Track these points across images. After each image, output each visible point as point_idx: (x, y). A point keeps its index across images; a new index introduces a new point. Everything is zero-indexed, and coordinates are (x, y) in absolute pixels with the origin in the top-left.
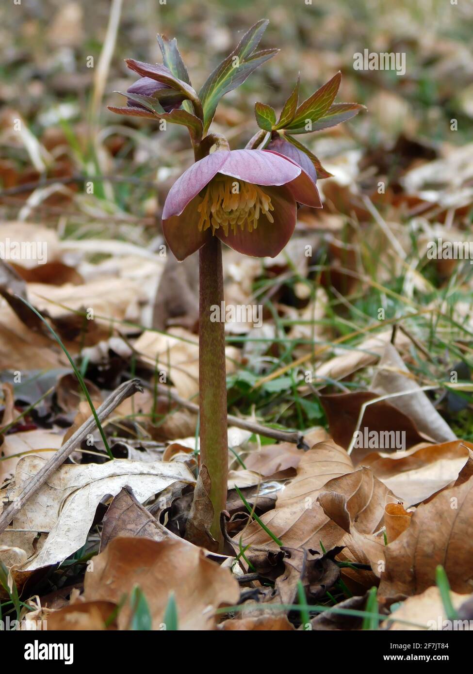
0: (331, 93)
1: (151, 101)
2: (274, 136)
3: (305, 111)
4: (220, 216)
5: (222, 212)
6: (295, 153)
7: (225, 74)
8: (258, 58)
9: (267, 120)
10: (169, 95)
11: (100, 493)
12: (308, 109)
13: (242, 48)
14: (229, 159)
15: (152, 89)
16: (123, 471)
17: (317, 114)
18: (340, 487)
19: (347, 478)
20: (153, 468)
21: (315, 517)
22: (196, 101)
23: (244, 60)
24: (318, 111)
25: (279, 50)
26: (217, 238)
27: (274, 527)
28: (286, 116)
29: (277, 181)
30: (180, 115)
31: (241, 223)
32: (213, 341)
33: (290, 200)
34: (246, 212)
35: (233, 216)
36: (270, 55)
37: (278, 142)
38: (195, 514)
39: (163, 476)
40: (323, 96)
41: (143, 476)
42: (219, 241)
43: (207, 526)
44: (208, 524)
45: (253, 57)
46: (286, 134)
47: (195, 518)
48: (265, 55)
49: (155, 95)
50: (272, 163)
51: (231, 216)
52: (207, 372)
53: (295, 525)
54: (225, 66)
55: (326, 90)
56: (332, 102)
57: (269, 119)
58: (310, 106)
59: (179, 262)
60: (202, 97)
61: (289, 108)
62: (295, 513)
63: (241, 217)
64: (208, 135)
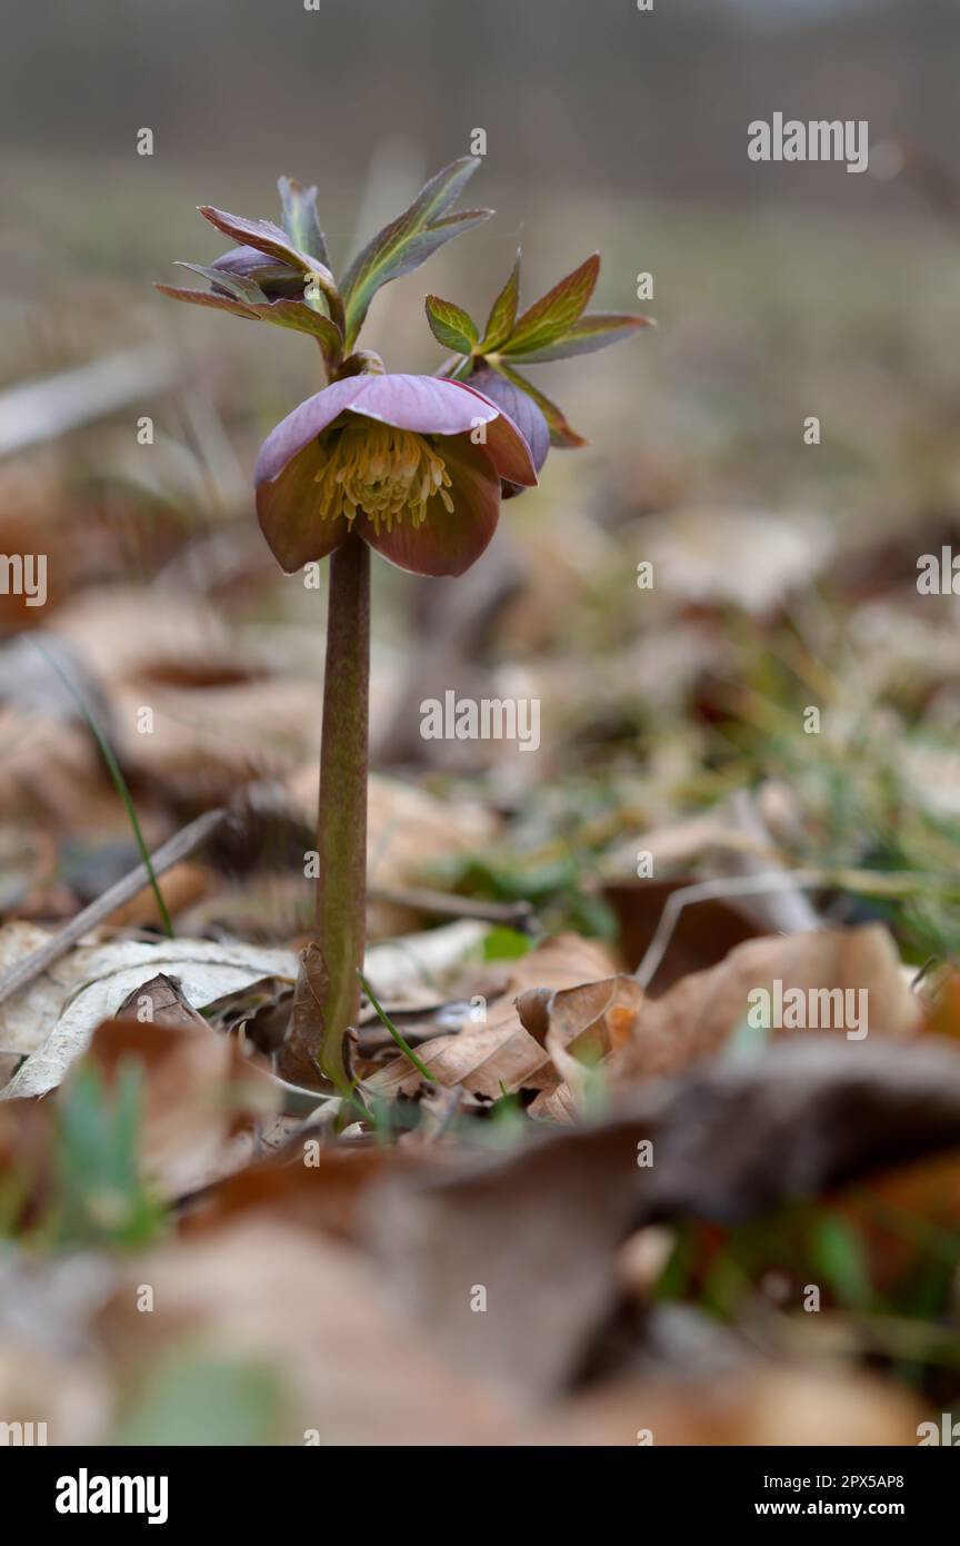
0: (581, 290)
1: (243, 285)
2: (479, 364)
3: (536, 321)
4: (358, 495)
5: (360, 487)
6: (509, 394)
7: (390, 248)
8: (453, 225)
9: (456, 333)
10: (281, 276)
11: (127, 987)
12: (540, 318)
13: (423, 205)
14: (369, 387)
15: (251, 266)
16: (179, 956)
17: (558, 329)
18: (571, 1007)
19: (585, 991)
20: (236, 956)
21: (519, 1056)
22: (331, 292)
23: (426, 227)
24: (559, 323)
25: (493, 212)
26: (361, 540)
27: (442, 1067)
28: (498, 326)
29: (447, 426)
30: (297, 314)
31: (397, 510)
32: (345, 722)
33: (490, 474)
34: (404, 490)
35: (380, 494)
36: (476, 219)
37: (483, 376)
38: (294, 1032)
39: (250, 970)
40: (567, 295)
41: (214, 968)
42: (366, 545)
43: (313, 1052)
44: (314, 1048)
45: (444, 222)
46: (503, 364)
47: (293, 1038)
48: (466, 220)
49: (255, 274)
50: (442, 395)
51: (377, 494)
52: (332, 779)
53: (480, 1068)
54: (391, 235)
55: (572, 285)
56: (582, 308)
57: (462, 331)
58: (546, 311)
59: (286, 574)
60: (346, 286)
61: (502, 314)
62: (484, 1046)
63: (396, 498)
64: (353, 353)
